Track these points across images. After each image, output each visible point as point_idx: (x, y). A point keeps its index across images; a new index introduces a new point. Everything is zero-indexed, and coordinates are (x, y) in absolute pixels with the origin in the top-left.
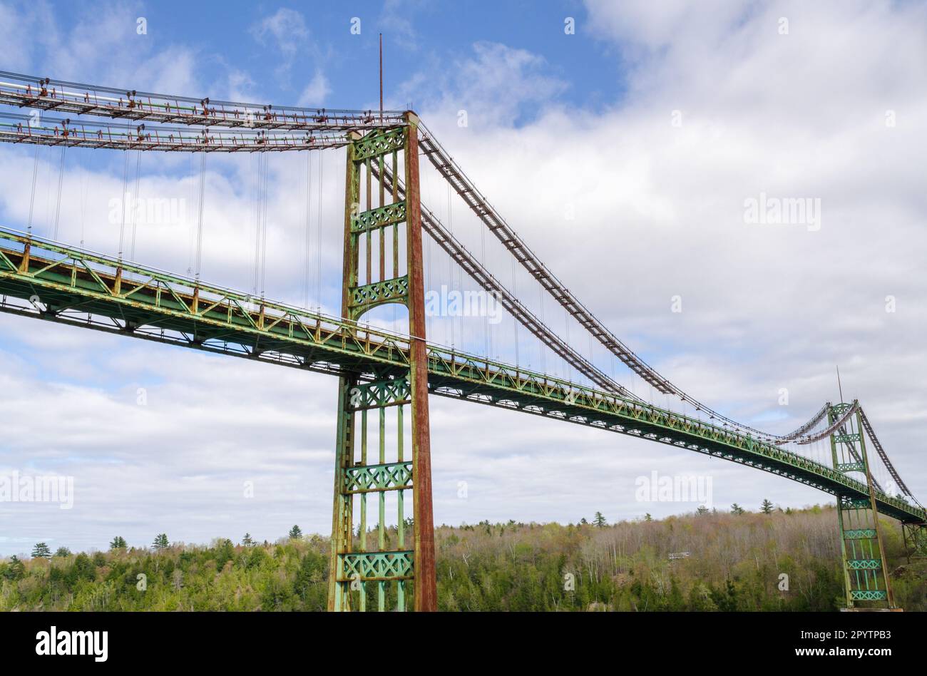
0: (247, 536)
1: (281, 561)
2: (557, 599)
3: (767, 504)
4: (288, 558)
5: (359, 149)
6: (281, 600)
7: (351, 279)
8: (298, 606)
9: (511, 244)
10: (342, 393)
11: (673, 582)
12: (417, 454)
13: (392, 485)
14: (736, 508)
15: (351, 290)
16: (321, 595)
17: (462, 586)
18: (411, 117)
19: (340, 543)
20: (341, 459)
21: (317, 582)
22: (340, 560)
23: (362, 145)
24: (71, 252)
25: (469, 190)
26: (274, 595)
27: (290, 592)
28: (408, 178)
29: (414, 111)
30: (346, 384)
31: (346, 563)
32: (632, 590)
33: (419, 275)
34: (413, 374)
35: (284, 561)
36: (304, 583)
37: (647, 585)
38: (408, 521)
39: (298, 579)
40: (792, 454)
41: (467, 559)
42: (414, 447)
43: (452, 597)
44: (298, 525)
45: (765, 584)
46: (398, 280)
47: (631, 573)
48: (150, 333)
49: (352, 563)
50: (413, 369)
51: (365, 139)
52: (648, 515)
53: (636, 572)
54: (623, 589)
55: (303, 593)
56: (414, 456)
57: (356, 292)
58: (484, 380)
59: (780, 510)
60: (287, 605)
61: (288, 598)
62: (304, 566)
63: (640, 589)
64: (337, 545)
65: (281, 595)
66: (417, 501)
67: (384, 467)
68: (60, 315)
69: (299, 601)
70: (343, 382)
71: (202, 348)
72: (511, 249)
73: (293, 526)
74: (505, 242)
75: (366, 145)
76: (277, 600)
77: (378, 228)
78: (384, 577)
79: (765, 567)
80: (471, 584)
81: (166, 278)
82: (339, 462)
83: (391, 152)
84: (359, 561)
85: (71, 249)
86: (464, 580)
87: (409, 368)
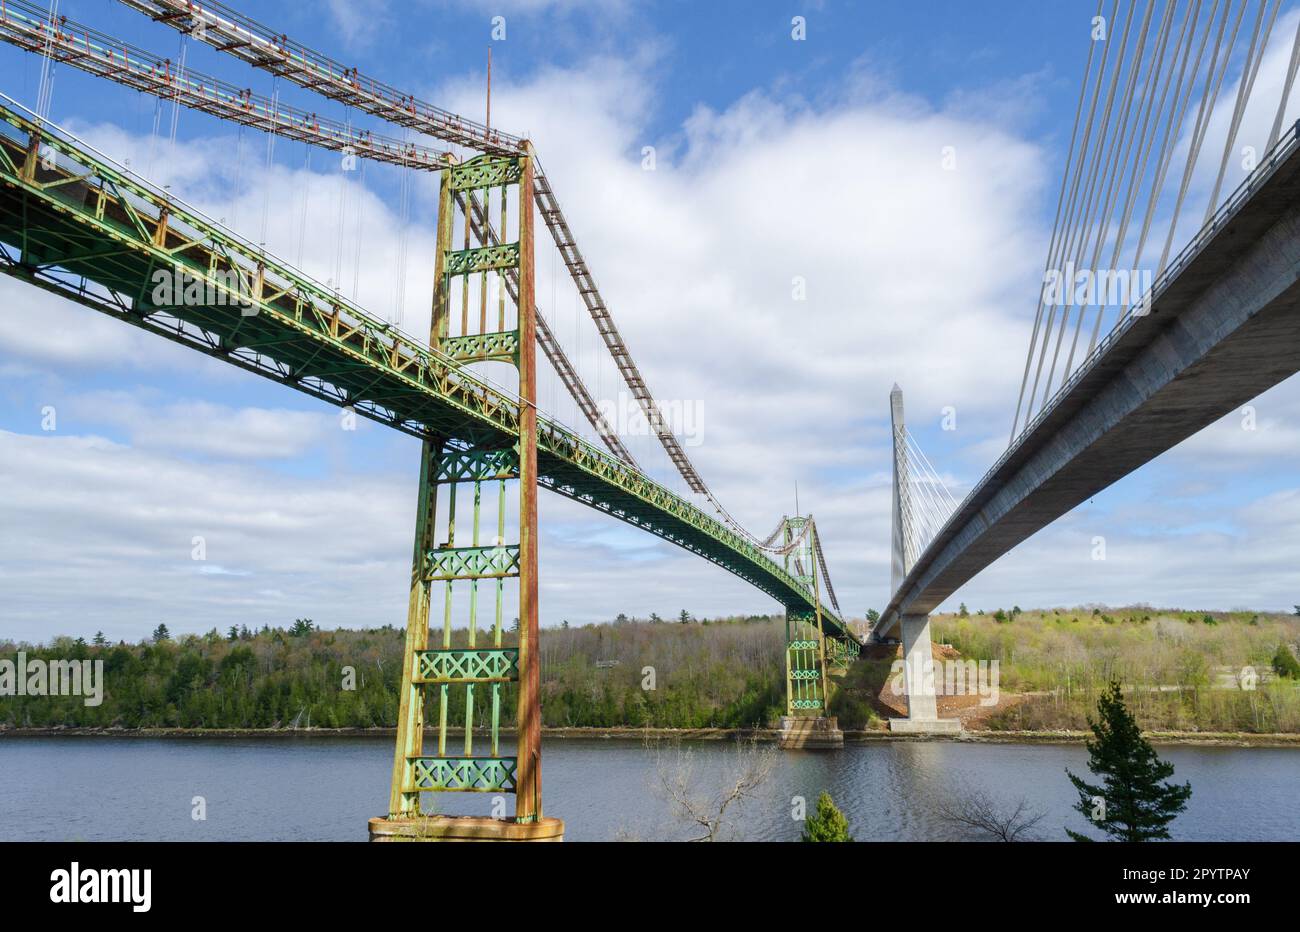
0: (100, 634)
1: (150, 664)
2: (482, 708)
3: (684, 614)
4: (158, 660)
5: (457, 177)
6: (150, 709)
7: (441, 327)
8: (173, 716)
10: (426, 461)
11: (606, 690)
12: (527, 537)
13: (488, 571)
14: (655, 618)
15: (442, 340)
16: (204, 704)
17: (376, 695)
18: (528, 147)
19: (417, 638)
20: (422, 539)
21: (198, 688)
22: (416, 658)
23: (461, 173)
24: (212, 231)
25: (572, 244)
26: (141, 703)
27: (161, 699)
28: (523, 218)
29: (531, 141)
30: (431, 450)
31: (423, 662)
32: (563, 698)
33: (532, 330)
34: (523, 443)
35: (153, 665)
36: (181, 690)
37: (580, 693)
39: (174, 683)
41: (382, 665)
42: (522, 529)
43: (363, 705)
44: (165, 624)
45: (697, 694)
46: (505, 335)
47: (562, 681)
48: (248, 359)
49: (432, 661)
50: (524, 440)
51: (467, 165)
52: (566, 622)
53: (567, 680)
54: (555, 698)
55: (180, 700)
56: (522, 539)
57: (447, 343)
58: (575, 460)
59: (695, 620)
60: (157, 715)
61: (159, 706)
62: (180, 671)
63: (572, 698)
64: (414, 640)
65: (150, 702)
66: (525, 591)
67: (479, 551)
68: (151, 319)
69: (174, 711)
70: (427, 448)
71: (299, 388)
72: (596, 317)
73: (160, 623)
74: (592, 310)
75: (466, 172)
76: (145, 709)
77: (479, 271)
78: (474, 678)
79: (698, 677)
80: (386, 692)
81: (308, 286)
82: (419, 543)
83: (499, 184)
84: (441, 660)
85: (214, 226)
86: (378, 688)
87: (519, 438)
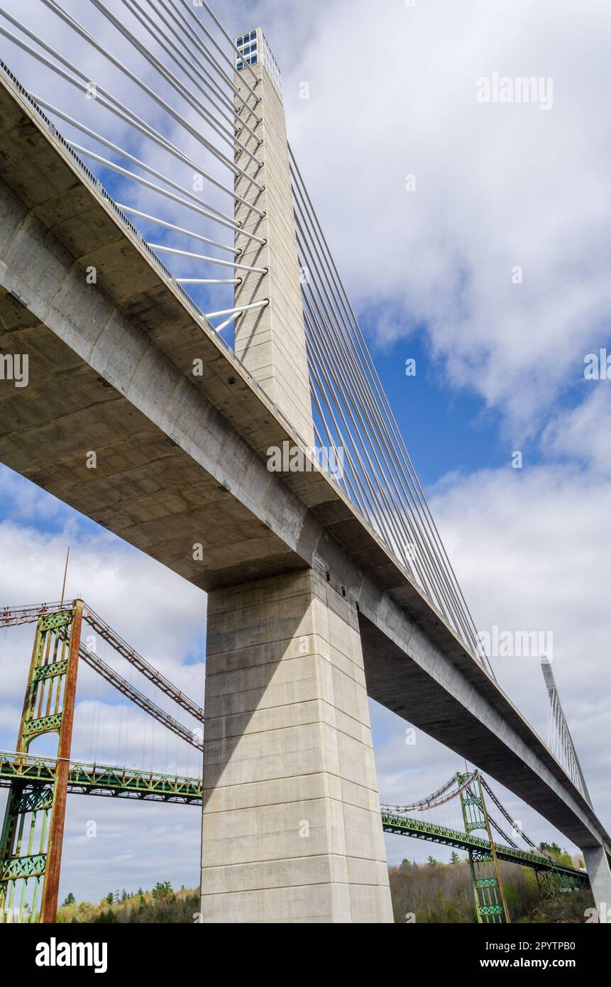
7: (27, 714)
9: (156, 680)
10: (10, 801)
12: (52, 847)
15: (27, 722)
18: (79, 603)
20: (2, 852)
25: (121, 647)
29: (82, 599)
30: (13, 795)
33: (70, 712)
38: (165, 885)
40: (410, 819)
42: (49, 842)
46: (57, 716)
50: (56, 783)
51: (50, 616)
56: (50, 849)
57: (30, 724)
58: (120, 785)
66: (46, 885)
67: (30, 858)
70: (11, 793)
72: (156, 683)
75: (50, 620)
77: (50, 678)
87: (54, 781)
